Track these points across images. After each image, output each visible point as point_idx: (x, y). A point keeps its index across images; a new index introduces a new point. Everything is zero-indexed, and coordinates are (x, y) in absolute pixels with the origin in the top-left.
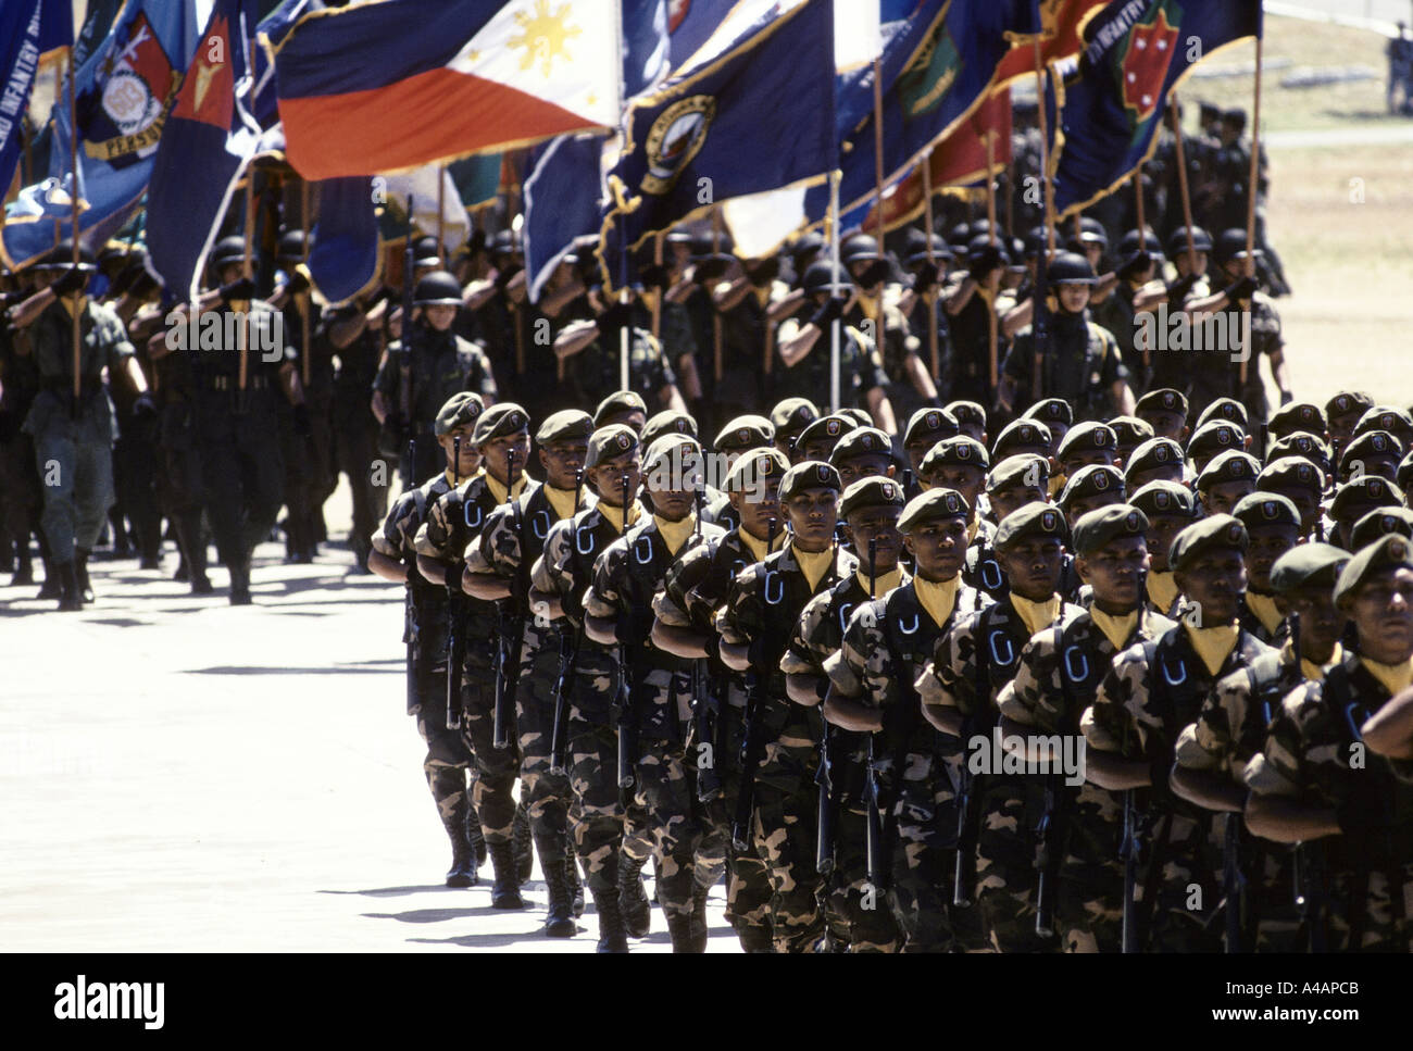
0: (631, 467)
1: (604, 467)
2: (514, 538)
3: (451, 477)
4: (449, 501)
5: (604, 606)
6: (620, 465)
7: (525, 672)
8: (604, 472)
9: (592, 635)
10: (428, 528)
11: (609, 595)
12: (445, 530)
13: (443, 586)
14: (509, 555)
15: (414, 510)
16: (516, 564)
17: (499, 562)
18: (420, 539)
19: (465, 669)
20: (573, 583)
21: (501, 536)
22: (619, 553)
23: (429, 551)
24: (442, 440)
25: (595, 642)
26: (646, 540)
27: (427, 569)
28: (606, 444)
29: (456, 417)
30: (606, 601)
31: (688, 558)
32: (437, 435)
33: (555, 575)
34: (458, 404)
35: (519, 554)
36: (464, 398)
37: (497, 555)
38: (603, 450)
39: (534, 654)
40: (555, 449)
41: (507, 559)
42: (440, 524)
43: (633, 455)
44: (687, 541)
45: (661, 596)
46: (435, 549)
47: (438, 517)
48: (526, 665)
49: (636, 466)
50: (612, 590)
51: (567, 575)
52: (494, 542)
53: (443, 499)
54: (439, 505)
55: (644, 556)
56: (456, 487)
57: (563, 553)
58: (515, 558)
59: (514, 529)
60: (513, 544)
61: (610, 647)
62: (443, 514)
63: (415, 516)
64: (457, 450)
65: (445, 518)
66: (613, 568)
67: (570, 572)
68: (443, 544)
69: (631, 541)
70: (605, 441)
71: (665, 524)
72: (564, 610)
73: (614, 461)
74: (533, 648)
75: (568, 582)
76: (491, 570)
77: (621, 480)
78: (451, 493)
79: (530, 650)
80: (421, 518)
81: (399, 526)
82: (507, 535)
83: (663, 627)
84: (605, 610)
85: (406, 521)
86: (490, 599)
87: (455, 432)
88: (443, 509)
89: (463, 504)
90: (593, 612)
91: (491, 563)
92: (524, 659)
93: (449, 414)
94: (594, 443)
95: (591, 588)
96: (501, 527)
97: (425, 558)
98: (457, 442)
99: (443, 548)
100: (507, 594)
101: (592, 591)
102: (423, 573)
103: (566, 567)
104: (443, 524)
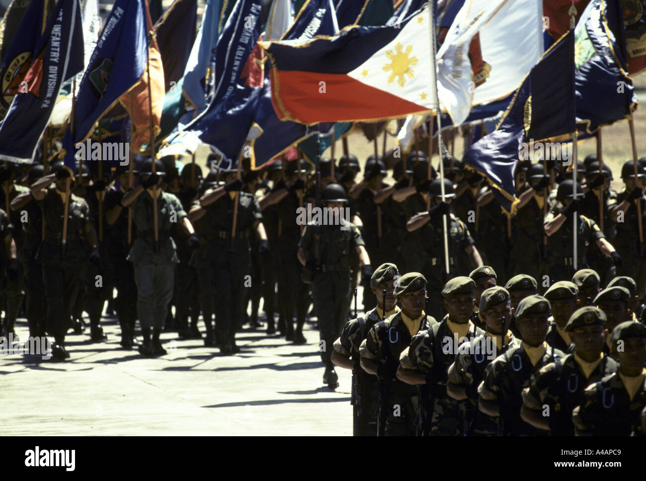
0: (505, 311)
1: (490, 311)
2: (429, 351)
3: (380, 312)
4: (379, 327)
5: (491, 394)
6: (499, 310)
7: (434, 428)
8: (490, 314)
9: (483, 410)
10: (367, 342)
11: (495, 388)
12: (378, 344)
13: (375, 375)
14: (426, 361)
15: (358, 329)
16: (430, 366)
17: (420, 364)
18: (362, 348)
19: (387, 423)
20: (472, 380)
21: (421, 350)
22: (501, 364)
23: (368, 356)
24: (374, 290)
25: (485, 415)
26: (518, 357)
27: (365, 365)
28: (491, 297)
29: (382, 277)
30: (492, 391)
31: (543, 370)
32: (372, 287)
33: (462, 374)
34: (384, 270)
35: (432, 360)
36: (387, 266)
37: (419, 359)
38: (490, 301)
39: (440, 418)
40: (453, 300)
41: (425, 363)
42: (375, 341)
43: (507, 304)
44: (542, 358)
45: (527, 390)
46: (371, 354)
47: (373, 337)
48: (435, 424)
49: (508, 310)
50: (496, 385)
51: (468, 375)
52: (417, 353)
53: (377, 326)
54: (374, 329)
55: (517, 366)
56: (384, 319)
57: (467, 362)
58: (430, 363)
59: (429, 346)
60: (428, 354)
61: (495, 418)
62: (377, 334)
63: (359, 333)
64: (384, 297)
65: (378, 337)
66: (497, 373)
67: (471, 373)
68: (376, 352)
69: (509, 356)
70: (491, 295)
71: (529, 348)
72: (467, 395)
73: (496, 307)
74: (439, 414)
75: (469, 379)
76: (415, 368)
77: (500, 319)
78: (381, 322)
79: (437, 416)
80: (363, 334)
81: (350, 338)
82: (426, 349)
83: (527, 409)
84: (491, 396)
85: (354, 335)
86: (414, 384)
87: (382, 286)
88: (376, 332)
89: (388, 329)
90: (484, 397)
91: (415, 364)
92: (434, 420)
93: (379, 275)
94: (484, 297)
95: (483, 382)
96: (422, 344)
97: (365, 359)
98: (384, 292)
99: (376, 354)
100: (424, 382)
101: (484, 384)
102: (363, 367)
103: (468, 371)
104: (377, 341)
